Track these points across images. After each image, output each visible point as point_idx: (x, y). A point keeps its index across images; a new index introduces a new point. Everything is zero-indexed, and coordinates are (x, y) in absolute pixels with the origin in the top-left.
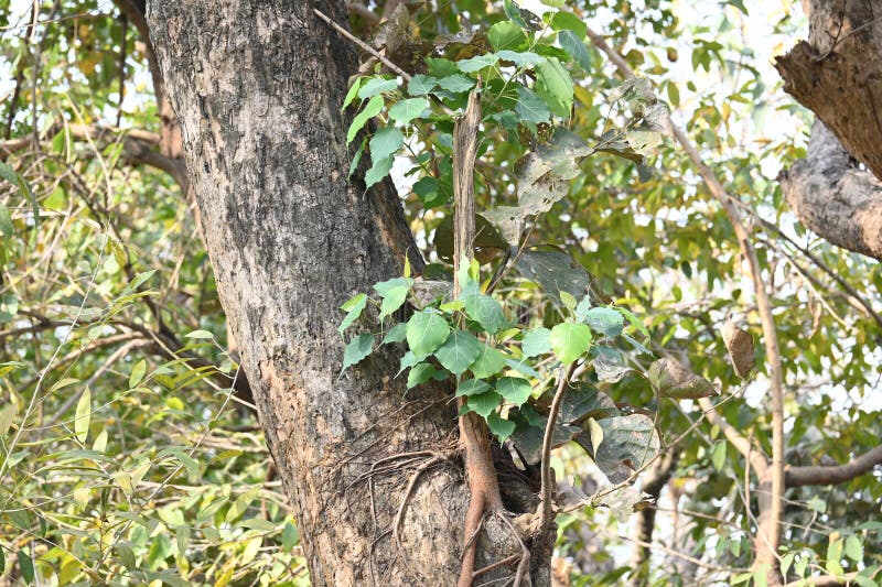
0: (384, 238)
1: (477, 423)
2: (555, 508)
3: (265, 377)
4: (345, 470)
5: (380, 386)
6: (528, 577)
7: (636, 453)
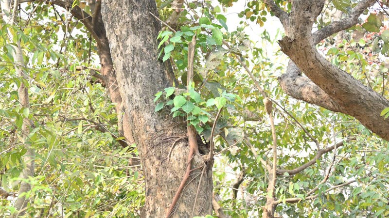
0: (167, 77)
1: (192, 127)
2: (214, 153)
3: (132, 115)
4: (154, 141)
5: (165, 118)
6: (206, 173)
7: (237, 138)
